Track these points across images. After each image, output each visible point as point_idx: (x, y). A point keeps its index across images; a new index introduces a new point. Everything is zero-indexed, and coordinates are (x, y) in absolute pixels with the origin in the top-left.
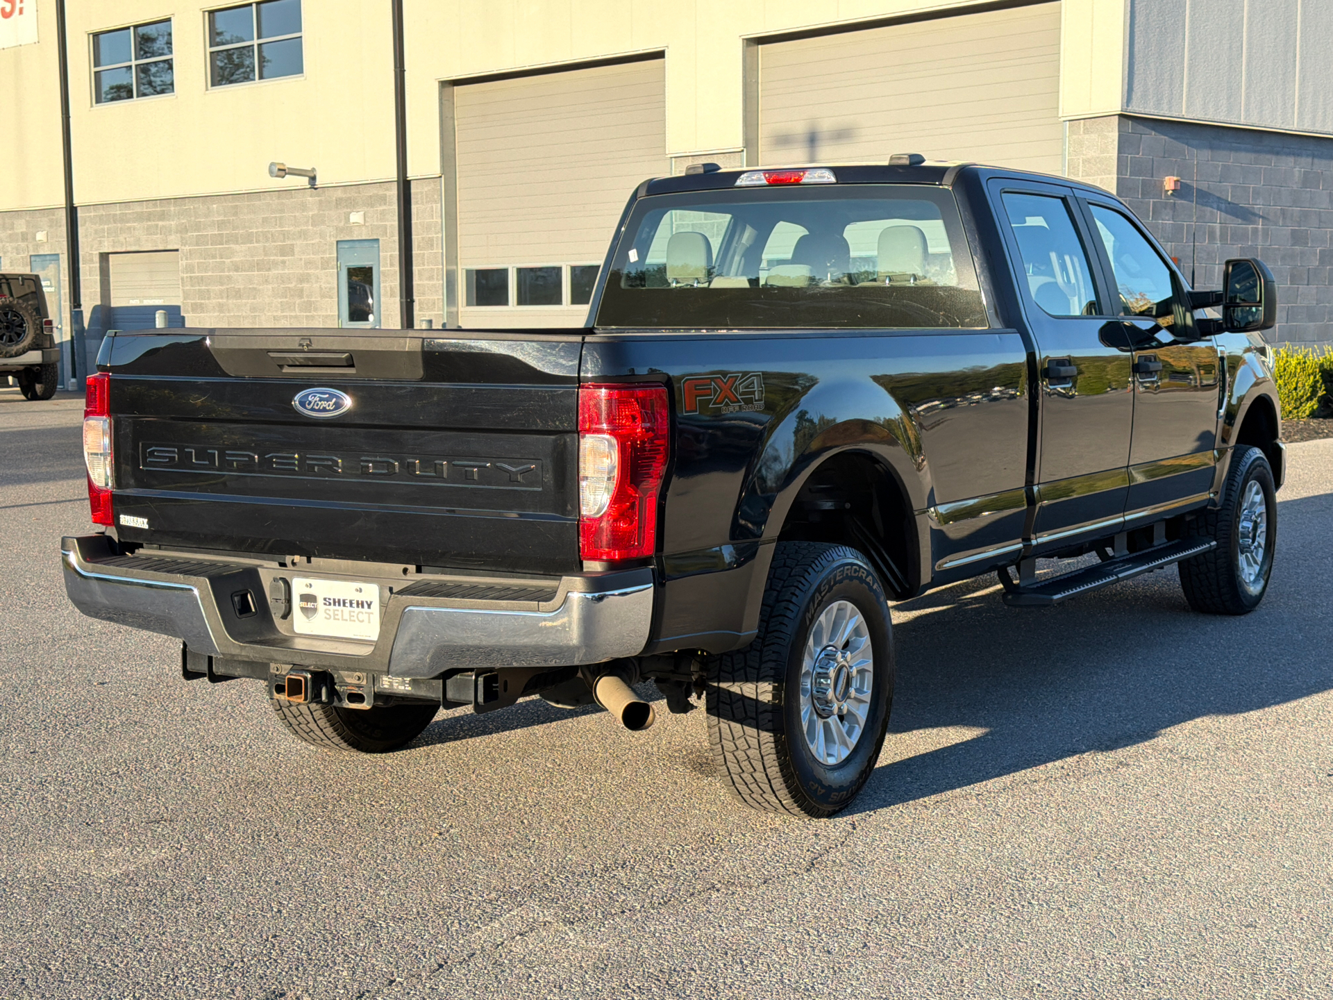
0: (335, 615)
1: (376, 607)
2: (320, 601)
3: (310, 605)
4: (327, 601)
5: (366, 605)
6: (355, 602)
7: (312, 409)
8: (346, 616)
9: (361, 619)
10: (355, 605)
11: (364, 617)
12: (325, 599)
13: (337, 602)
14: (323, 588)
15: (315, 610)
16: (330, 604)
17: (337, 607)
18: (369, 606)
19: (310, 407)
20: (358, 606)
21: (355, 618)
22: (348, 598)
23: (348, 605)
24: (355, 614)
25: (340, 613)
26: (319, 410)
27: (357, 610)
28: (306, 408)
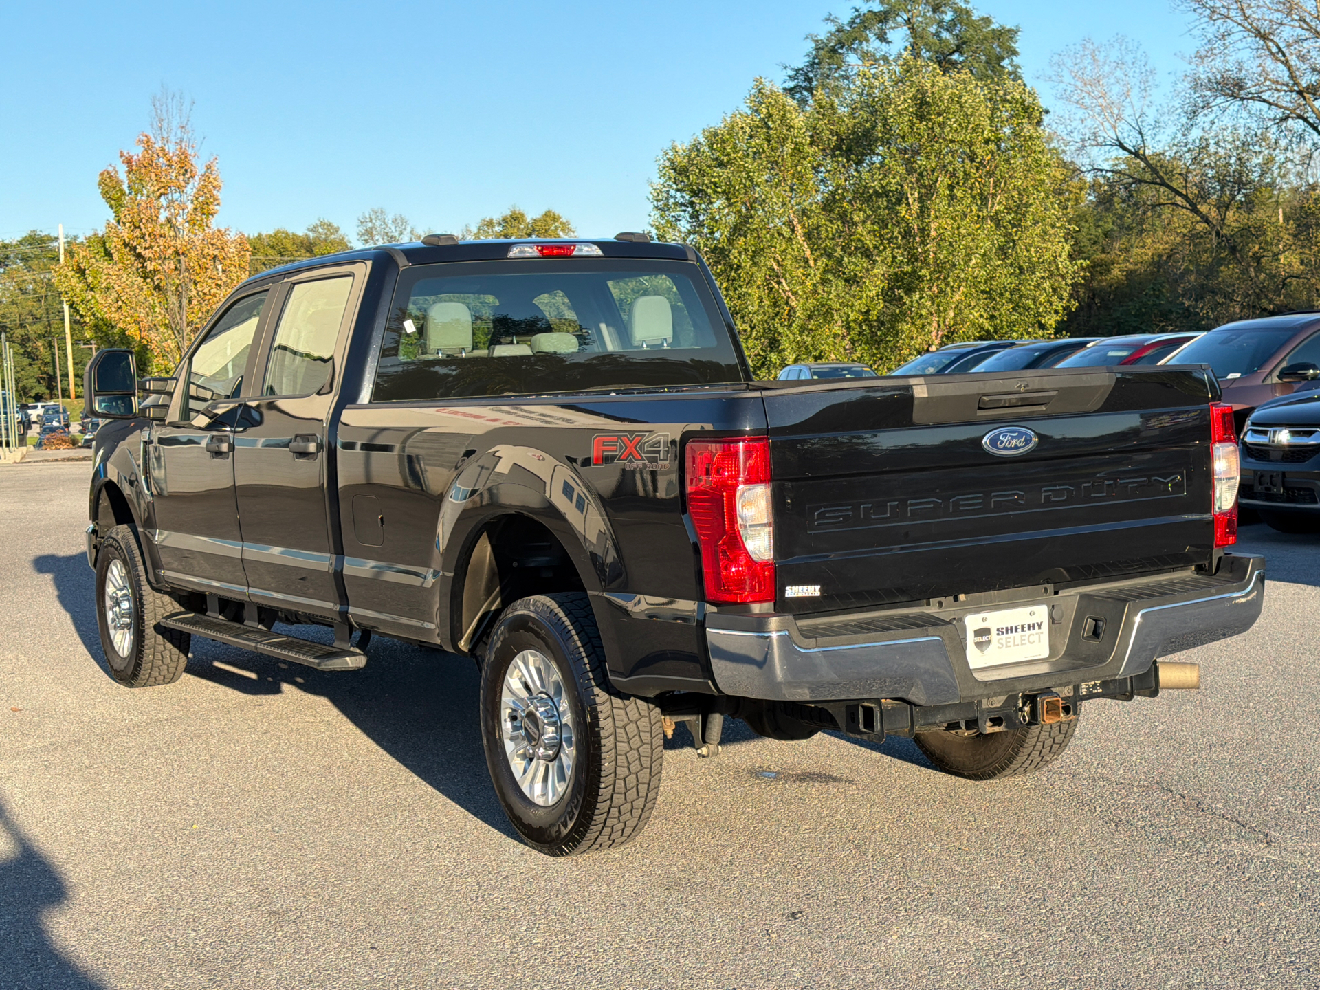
0: (1007, 642)
1: (1045, 627)
2: (994, 632)
3: (985, 638)
4: (1000, 631)
5: (1036, 627)
6: (1026, 626)
7: (1005, 448)
8: (1018, 641)
9: (1031, 640)
10: (1026, 629)
11: (1034, 638)
12: (998, 630)
13: (1009, 630)
14: (996, 619)
15: (989, 642)
16: (1003, 633)
17: (1010, 635)
18: (1040, 627)
19: (1001, 446)
20: (1029, 629)
21: (1026, 641)
22: (1020, 624)
23: (1019, 630)
24: (1026, 638)
25: (1012, 640)
26: (1011, 449)
27: (1027, 633)
28: (997, 448)
